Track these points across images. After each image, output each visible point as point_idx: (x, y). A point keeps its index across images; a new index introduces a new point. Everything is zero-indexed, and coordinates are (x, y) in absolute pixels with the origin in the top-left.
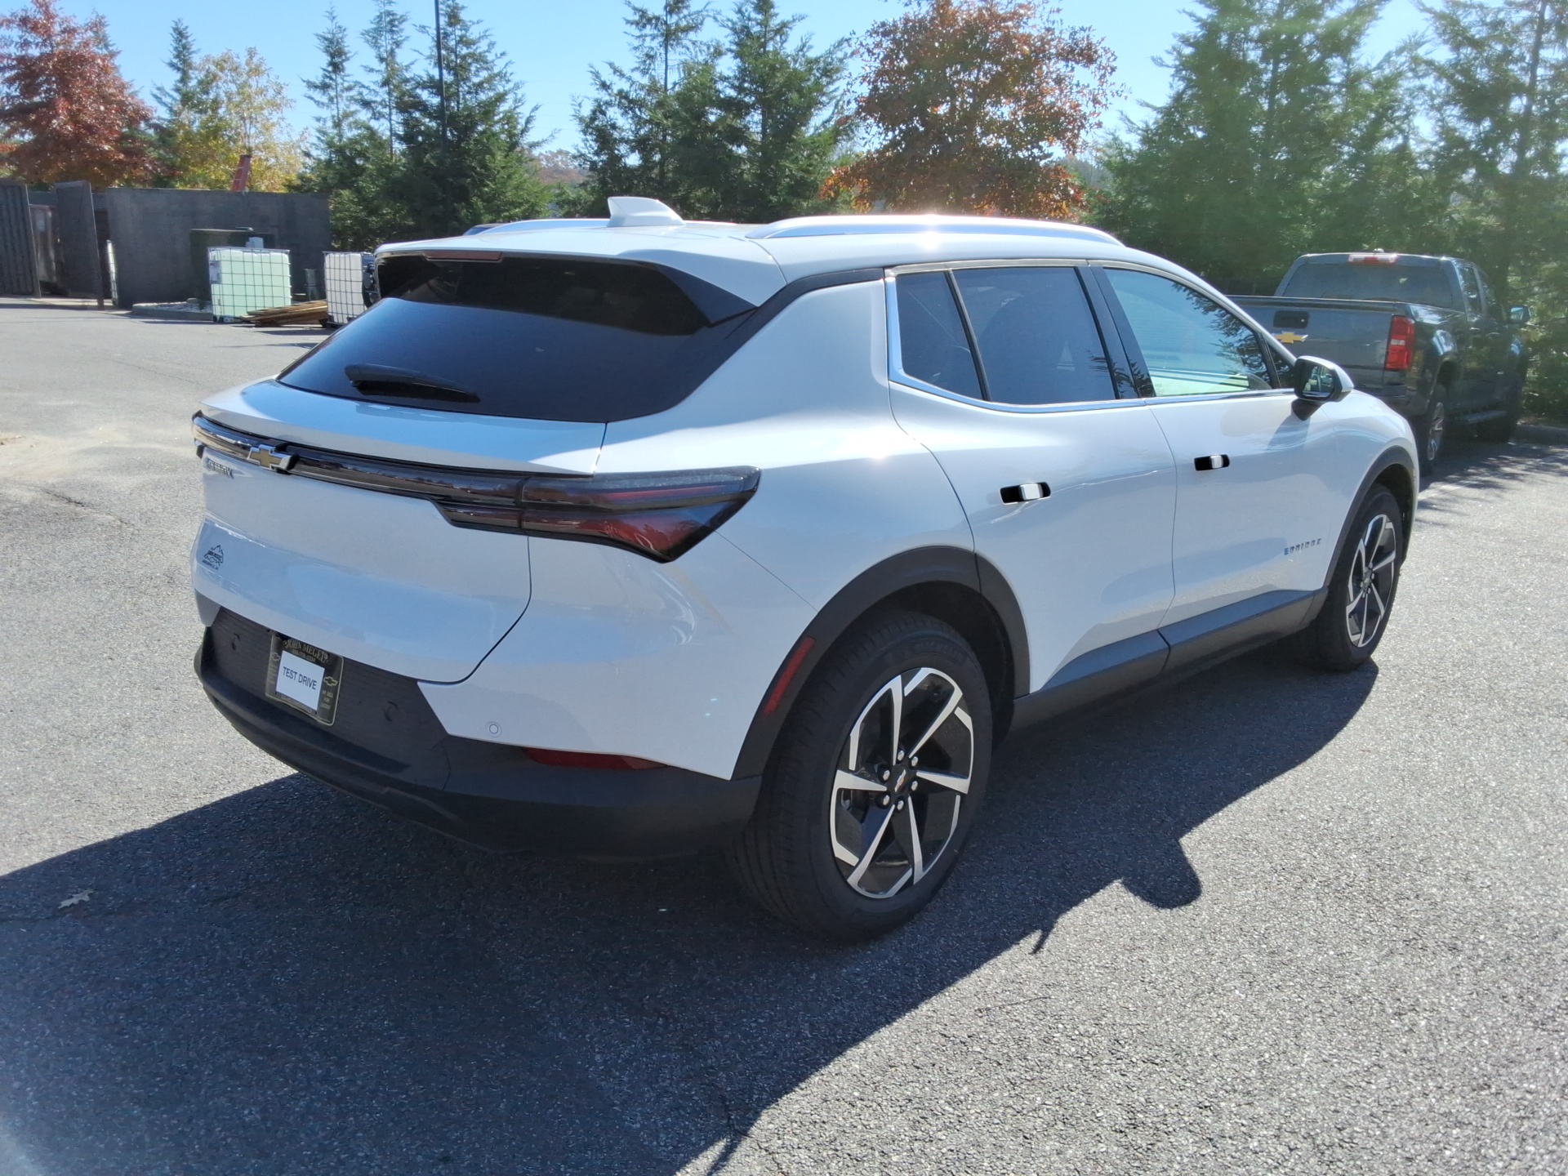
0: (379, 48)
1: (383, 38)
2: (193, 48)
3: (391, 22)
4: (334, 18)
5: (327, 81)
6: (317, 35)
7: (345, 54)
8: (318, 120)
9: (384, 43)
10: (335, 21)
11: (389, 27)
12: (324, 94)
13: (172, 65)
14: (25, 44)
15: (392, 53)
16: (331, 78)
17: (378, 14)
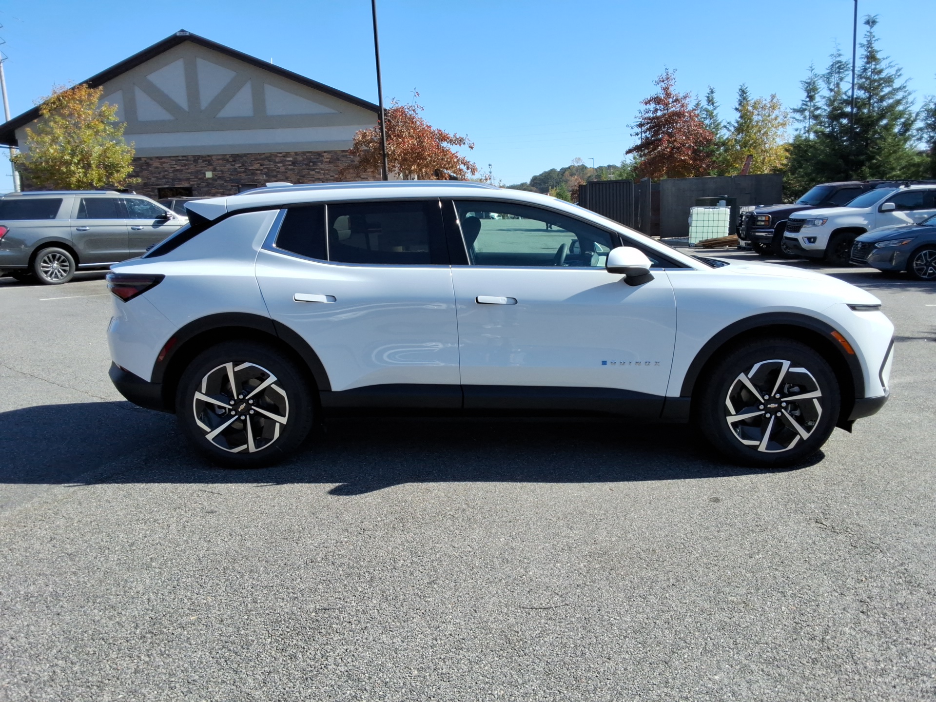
0: (830, 83)
1: (833, 77)
2: (749, 99)
3: (839, 68)
4: (813, 69)
5: (804, 107)
6: (801, 81)
7: (817, 89)
8: (797, 130)
9: (833, 80)
10: (813, 72)
11: (837, 70)
12: (802, 115)
13: (737, 109)
14: (656, 110)
15: (838, 85)
16: (806, 105)
17: (832, 63)
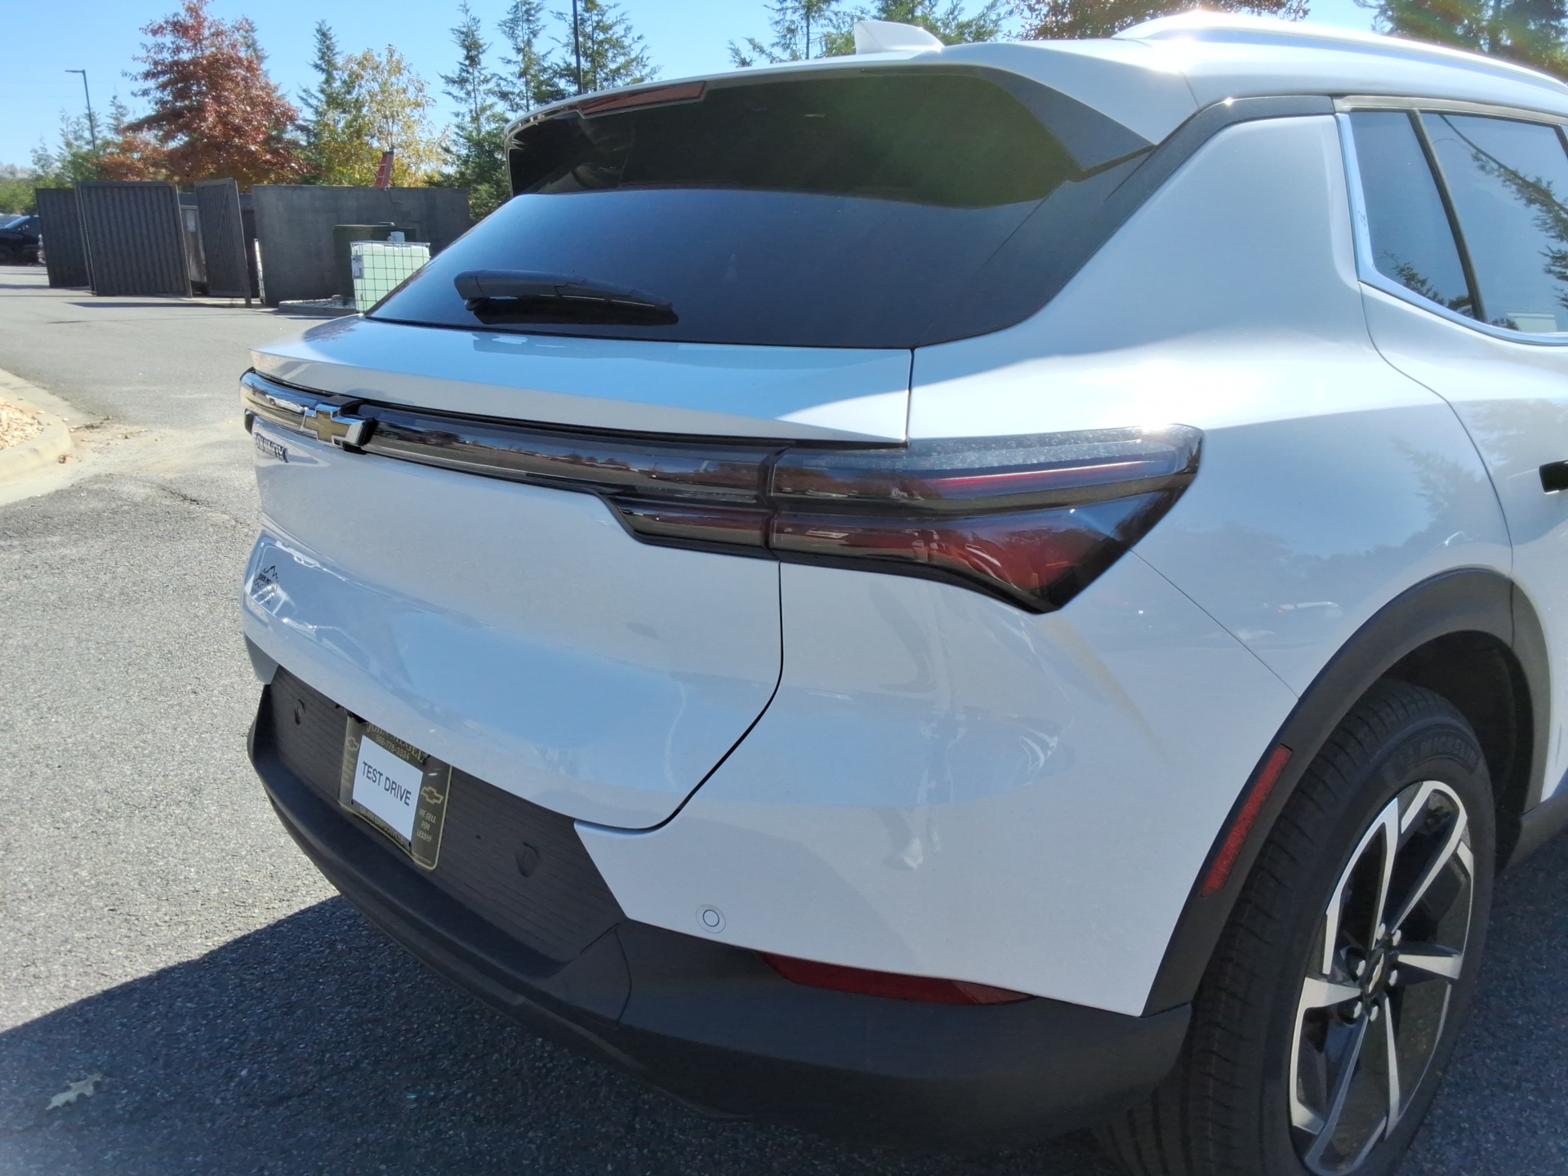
0: (516, 38)
1: (520, 28)
2: (337, 50)
3: (527, 12)
4: (468, 10)
5: (464, 74)
6: (453, 30)
7: (481, 46)
8: (457, 115)
9: (521, 34)
10: (469, 14)
11: (525, 17)
12: (462, 89)
13: (317, 66)
14: (178, 50)
15: (529, 43)
16: (468, 72)
17: (515, 4)
